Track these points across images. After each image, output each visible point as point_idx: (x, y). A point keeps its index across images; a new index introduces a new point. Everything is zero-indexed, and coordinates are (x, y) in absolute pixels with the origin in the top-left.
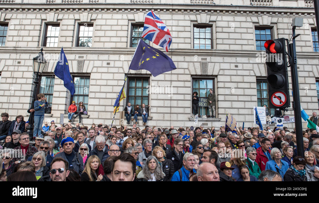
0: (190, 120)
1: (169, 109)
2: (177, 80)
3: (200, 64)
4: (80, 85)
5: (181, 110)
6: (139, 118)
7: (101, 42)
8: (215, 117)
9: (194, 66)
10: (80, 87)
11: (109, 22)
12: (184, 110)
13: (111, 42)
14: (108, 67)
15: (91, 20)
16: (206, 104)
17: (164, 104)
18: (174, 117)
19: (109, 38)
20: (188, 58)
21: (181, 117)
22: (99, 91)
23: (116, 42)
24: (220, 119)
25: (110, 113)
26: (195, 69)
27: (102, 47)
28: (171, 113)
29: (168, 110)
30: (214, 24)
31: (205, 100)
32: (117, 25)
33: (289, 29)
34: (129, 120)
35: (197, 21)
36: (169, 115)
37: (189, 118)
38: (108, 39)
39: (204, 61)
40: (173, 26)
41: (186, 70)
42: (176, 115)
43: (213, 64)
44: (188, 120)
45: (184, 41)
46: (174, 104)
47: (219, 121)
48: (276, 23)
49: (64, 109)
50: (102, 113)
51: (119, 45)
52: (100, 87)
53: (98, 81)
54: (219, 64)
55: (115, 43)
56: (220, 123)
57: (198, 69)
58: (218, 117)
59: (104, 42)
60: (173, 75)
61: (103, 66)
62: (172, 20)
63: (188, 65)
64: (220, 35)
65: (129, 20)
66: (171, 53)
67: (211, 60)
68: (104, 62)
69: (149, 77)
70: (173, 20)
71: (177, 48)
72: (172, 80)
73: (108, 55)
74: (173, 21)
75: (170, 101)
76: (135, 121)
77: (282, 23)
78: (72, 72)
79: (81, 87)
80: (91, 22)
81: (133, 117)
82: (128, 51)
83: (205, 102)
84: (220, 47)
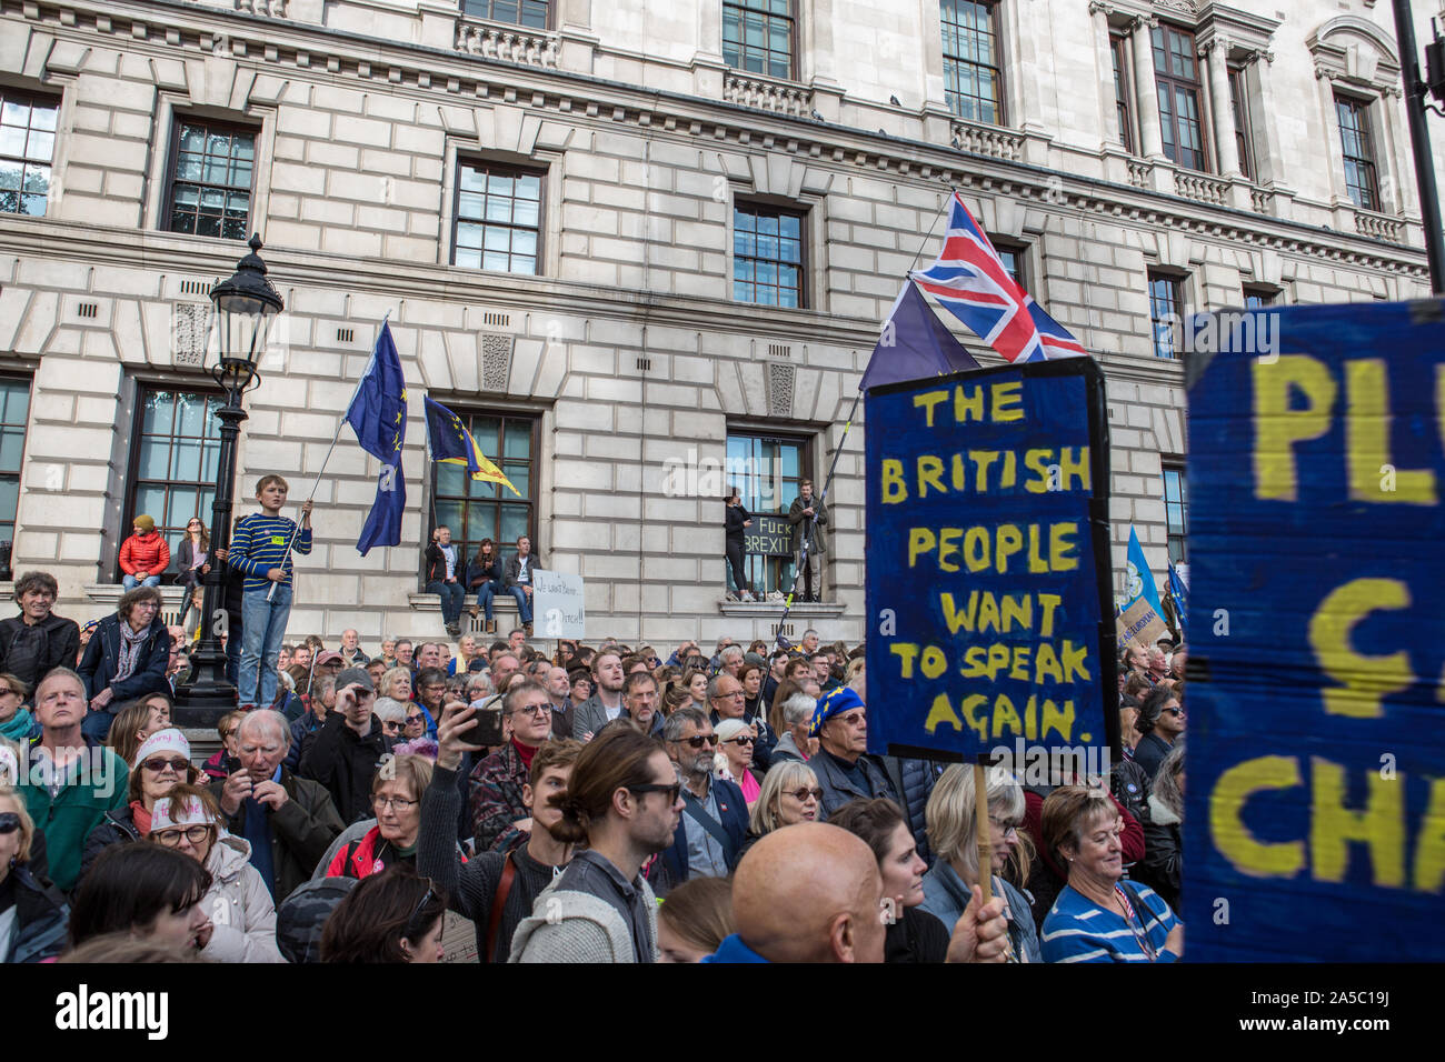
0: (723, 614)
1: (635, 560)
2: (667, 434)
3: (765, 369)
4: (176, 433)
5: (684, 569)
6: (500, 601)
7: (304, 222)
8: (819, 599)
9: (739, 374)
10: (179, 444)
11: (348, 129)
12: (700, 570)
13: (360, 229)
14: (343, 352)
15: (250, 103)
16: (777, 545)
17: (613, 538)
18: (656, 598)
19: (350, 207)
20: (714, 342)
21: (687, 599)
22: (298, 469)
23: (385, 233)
24: (844, 606)
25: (356, 578)
26: (743, 390)
27: (314, 247)
28: (640, 582)
29: (628, 568)
30: (818, 205)
31: (773, 527)
32: (390, 150)
33: (1081, 262)
34: (453, 613)
35: (750, 182)
36: (634, 588)
37: (720, 605)
38: (342, 214)
39: (778, 359)
40: (649, 189)
41: (705, 392)
42: (663, 588)
43: (816, 373)
44: (716, 611)
45: (701, 264)
46: (657, 539)
47: (839, 615)
48: (1041, 234)
49: (96, 556)
50: (311, 576)
51: (400, 249)
52: (303, 446)
53: (289, 417)
54: (836, 374)
55: (379, 236)
56: (842, 623)
57: (755, 389)
58: (833, 599)
59: (322, 225)
60: (652, 411)
61: (319, 344)
62: (649, 161)
63: (716, 371)
64: (840, 256)
65: (447, 134)
66: (643, 311)
67: (805, 356)
68: (323, 323)
69: (539, 415)
70: (653, 162)
71: (666, 289)
72: (647, 432)
73: (344, 293)
74: (654, 168)
75: (635, 528)
76: (481, 617)
77: (1060, 235)
78: (143, 361)
79: (183, 441)
80: (251, 113)
81: (472, 600)
82: (446, 283)
83: (773, 536)
84: (841, 305)
